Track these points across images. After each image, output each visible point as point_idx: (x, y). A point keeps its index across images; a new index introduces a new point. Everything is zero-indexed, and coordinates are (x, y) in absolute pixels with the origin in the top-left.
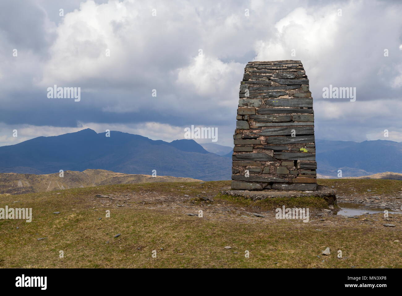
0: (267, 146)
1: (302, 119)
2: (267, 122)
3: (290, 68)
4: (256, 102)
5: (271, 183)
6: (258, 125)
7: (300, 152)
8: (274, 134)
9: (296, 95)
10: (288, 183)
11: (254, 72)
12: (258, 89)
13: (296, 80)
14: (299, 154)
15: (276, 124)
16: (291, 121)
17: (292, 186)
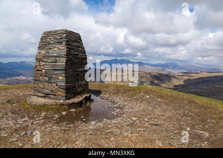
0: (46, 74)
1: (61, 61)
2: (46, 62)
3: (59, 33)
4: (43, 52)
5: (47, 94)
6: (43, 64)
7: (59, 79)
8: (49, 68)
9: (60, 48)
10: (54, 95)
11: (45, 36)
12: (45, 45)
13: (61, 40)
14: (58, 80)
15: (50, 63)
16: (56, 62)
17: (55, 97)
